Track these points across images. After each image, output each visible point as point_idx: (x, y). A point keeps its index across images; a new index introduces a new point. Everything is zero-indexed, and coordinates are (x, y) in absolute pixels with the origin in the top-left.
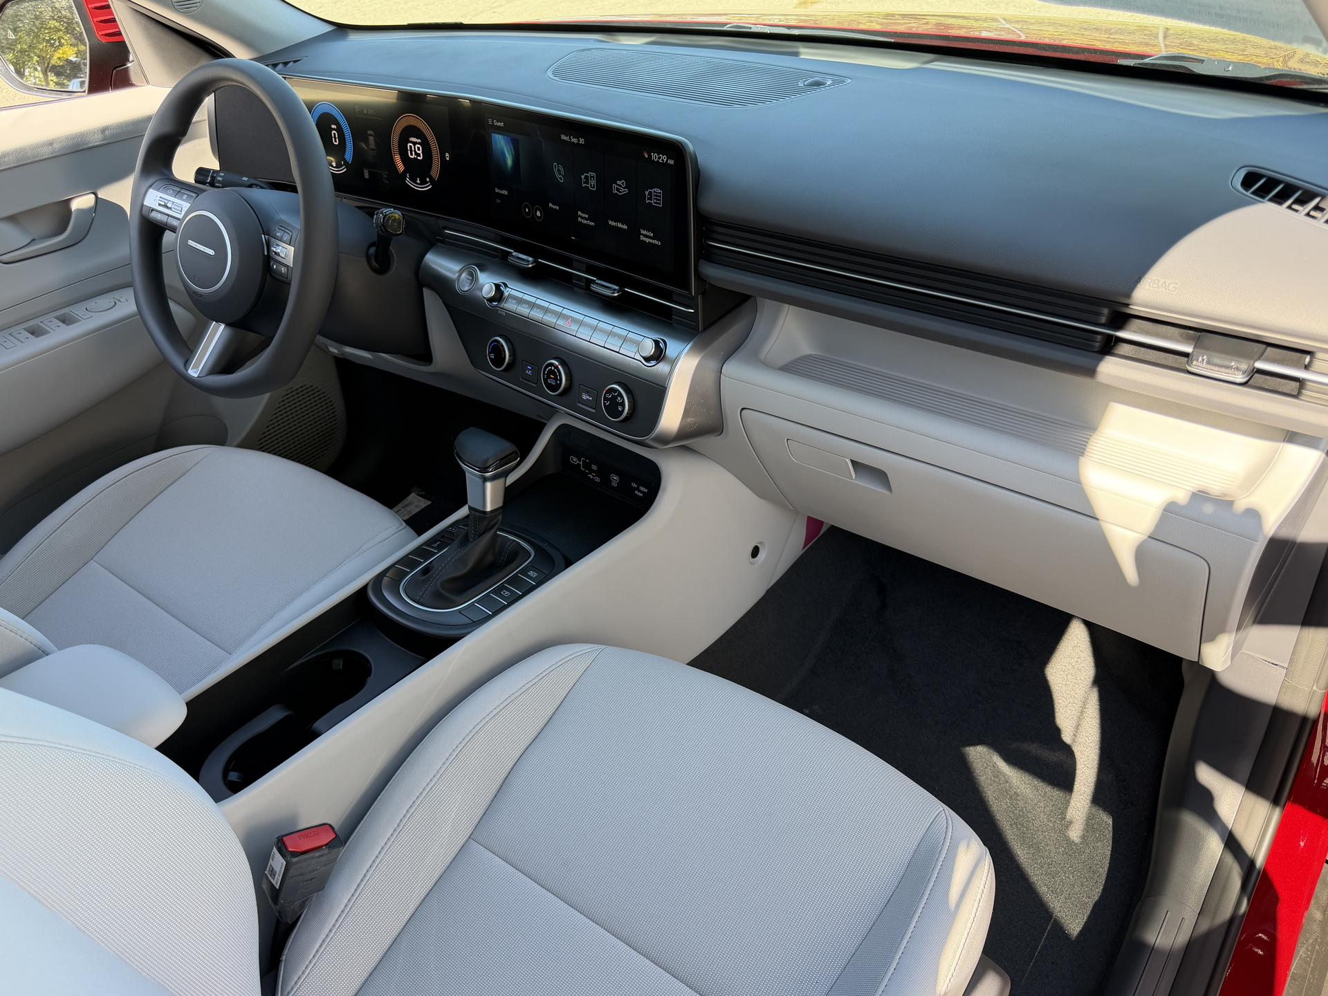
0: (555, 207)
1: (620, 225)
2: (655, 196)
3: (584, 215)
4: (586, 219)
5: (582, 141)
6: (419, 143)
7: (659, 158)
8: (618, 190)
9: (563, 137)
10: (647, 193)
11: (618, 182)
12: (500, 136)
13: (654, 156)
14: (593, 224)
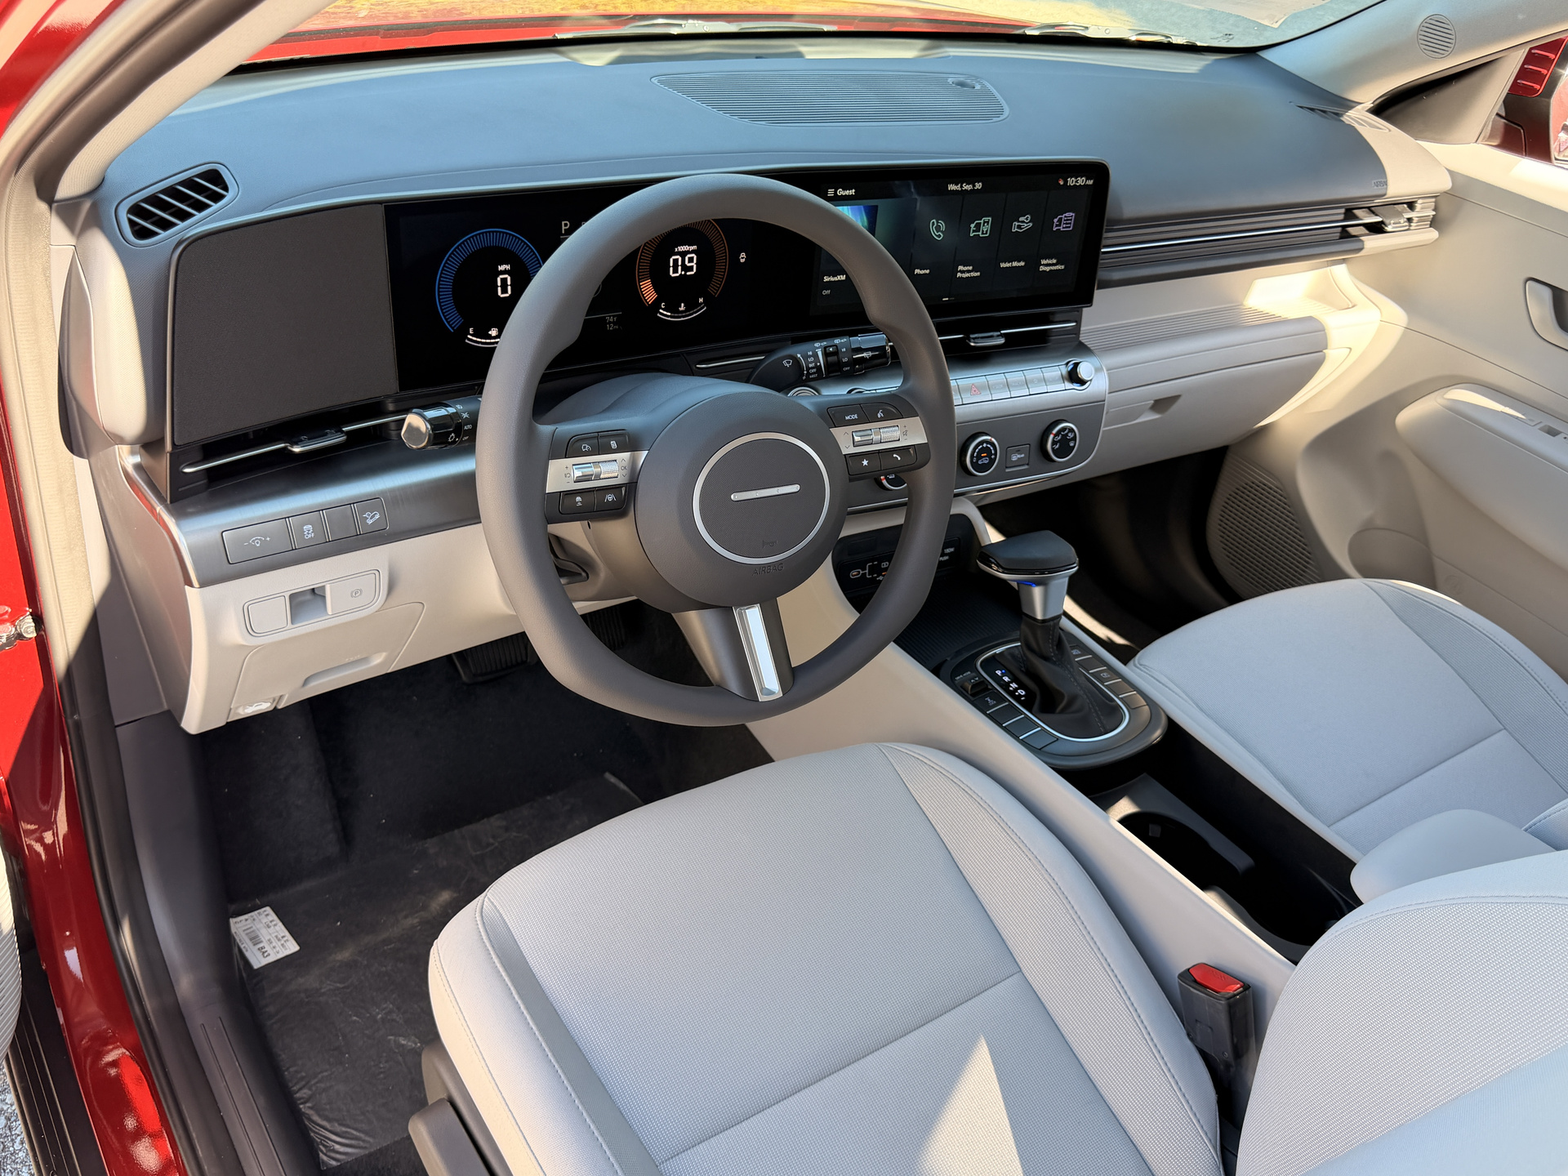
0: (923, 272)
1: (1015, 264)
2: (1066, 221)
3: (966, 268)
4: (969, 271)
5: (978, 186)
6: (693, 252)
7: (1076, 182)
8: (1019, 227)
9: (952, 187)
10: (1056, 220)
11: (1021, 219)
12: (845, 208)
13: (1071, 181)
14: (978, 274)
